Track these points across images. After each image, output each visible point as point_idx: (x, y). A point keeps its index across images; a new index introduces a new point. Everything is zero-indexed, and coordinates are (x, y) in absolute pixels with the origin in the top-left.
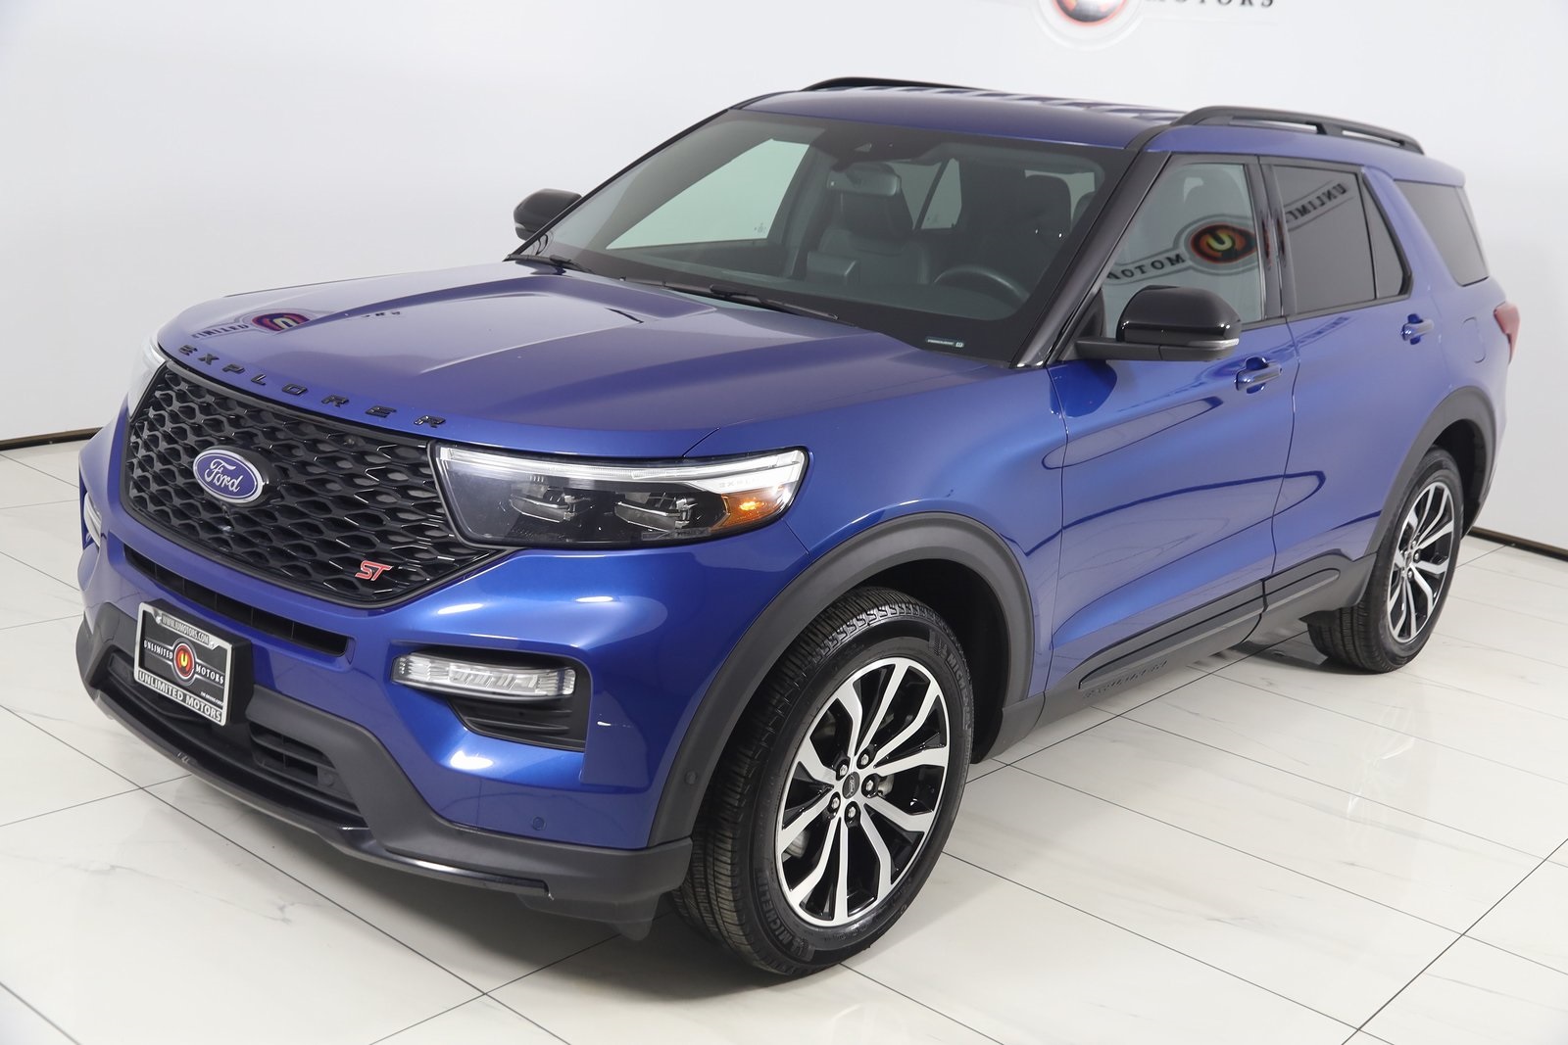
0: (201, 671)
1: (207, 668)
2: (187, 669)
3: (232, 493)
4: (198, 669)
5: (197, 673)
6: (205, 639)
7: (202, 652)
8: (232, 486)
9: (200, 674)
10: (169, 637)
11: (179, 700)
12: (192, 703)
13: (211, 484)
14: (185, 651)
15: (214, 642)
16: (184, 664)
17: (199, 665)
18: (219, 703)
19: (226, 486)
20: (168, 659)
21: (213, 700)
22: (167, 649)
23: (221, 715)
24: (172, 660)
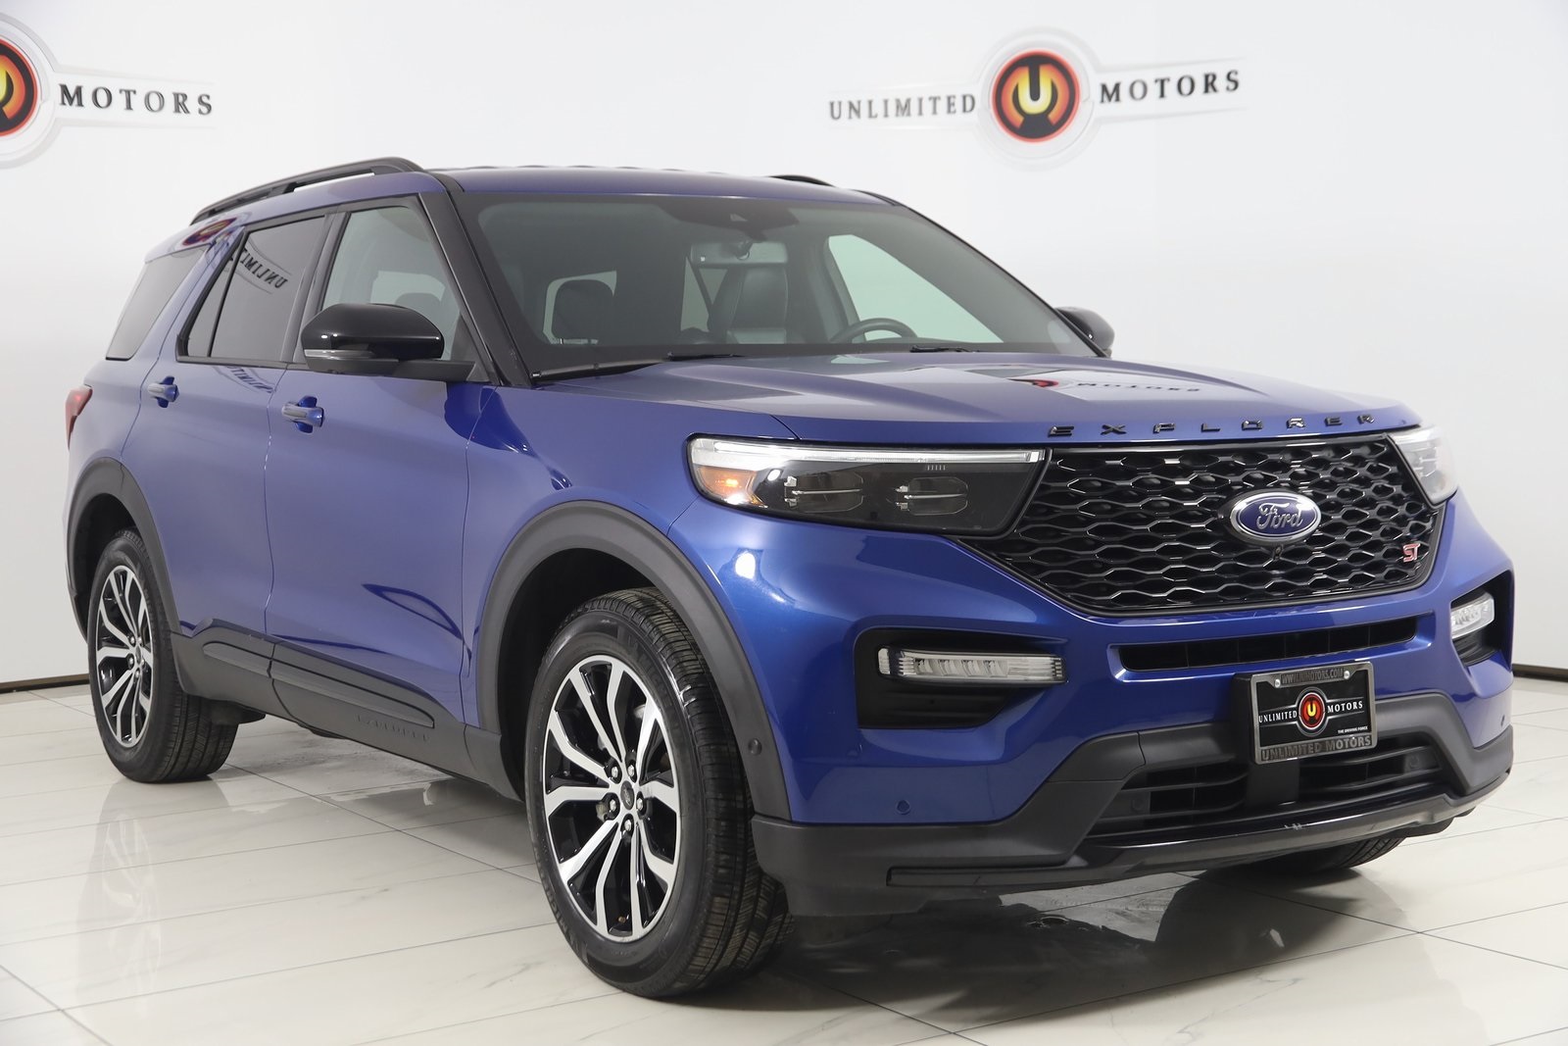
1: (1340, 703)
5: (1331, 714)
9: (1335, 713)
14: (1311, 700)
16: (1312, 714)
17: (1330, 704)
20: (1293, 720)
23: (1370, 739)
24: (1297, 719)
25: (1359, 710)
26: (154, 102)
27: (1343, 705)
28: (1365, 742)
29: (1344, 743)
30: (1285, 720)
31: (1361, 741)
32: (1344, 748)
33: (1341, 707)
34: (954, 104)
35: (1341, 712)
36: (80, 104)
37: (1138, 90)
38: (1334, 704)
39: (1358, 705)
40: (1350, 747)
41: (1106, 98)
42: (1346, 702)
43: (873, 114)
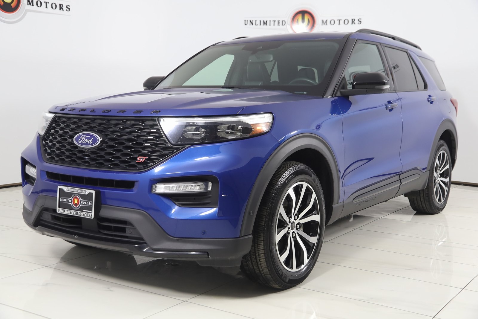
0: (83, 203)
1: (85, 201)
2: (77, 204)
3: (90, 144)
4: (82, 203)
5: (81, 204)
6: (84, 192)
7: (83, 196)
8: (89, 142)
9: (83, 204)
10: (69, 195)
11: (75, 215)
12: (80, 214)
13: (81, 143)
14: (76, 198)
15: (87, 192)
16: (76, 202)
17: (82, 201)
18: (90, 211)
19: (87, 143)
20: (70, 202)
21: (88, 211)
22: (69, 199)
23: (91, 215)
24: (71, 202)
25: (90, 205)
26: (54, 6)
27: (86, 202)
28: (90, 216)
29: (83, 214)
30: (67, 202)
31: (88, 215)
32: (83, 216)
33: (85, 203)
34: (279, 23)
35: (84, 204)
36: (33, 5)
37: (332, 22)
38: (83, 201)
39: (90, 204)
40: (85, 216)
41: (323, 24)
42: (87, 202)
43: (257, 24)
